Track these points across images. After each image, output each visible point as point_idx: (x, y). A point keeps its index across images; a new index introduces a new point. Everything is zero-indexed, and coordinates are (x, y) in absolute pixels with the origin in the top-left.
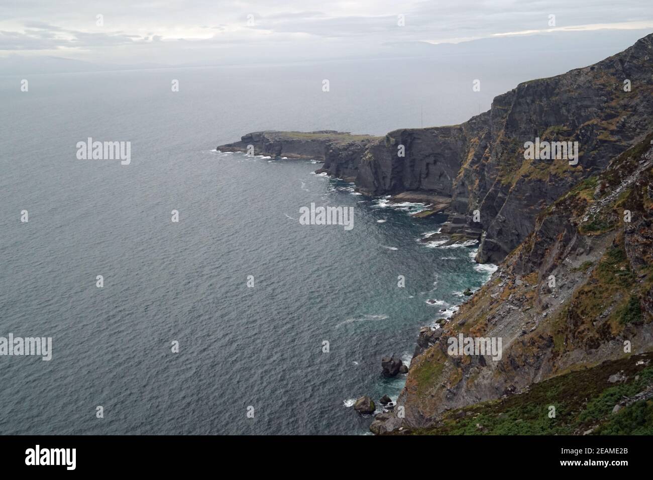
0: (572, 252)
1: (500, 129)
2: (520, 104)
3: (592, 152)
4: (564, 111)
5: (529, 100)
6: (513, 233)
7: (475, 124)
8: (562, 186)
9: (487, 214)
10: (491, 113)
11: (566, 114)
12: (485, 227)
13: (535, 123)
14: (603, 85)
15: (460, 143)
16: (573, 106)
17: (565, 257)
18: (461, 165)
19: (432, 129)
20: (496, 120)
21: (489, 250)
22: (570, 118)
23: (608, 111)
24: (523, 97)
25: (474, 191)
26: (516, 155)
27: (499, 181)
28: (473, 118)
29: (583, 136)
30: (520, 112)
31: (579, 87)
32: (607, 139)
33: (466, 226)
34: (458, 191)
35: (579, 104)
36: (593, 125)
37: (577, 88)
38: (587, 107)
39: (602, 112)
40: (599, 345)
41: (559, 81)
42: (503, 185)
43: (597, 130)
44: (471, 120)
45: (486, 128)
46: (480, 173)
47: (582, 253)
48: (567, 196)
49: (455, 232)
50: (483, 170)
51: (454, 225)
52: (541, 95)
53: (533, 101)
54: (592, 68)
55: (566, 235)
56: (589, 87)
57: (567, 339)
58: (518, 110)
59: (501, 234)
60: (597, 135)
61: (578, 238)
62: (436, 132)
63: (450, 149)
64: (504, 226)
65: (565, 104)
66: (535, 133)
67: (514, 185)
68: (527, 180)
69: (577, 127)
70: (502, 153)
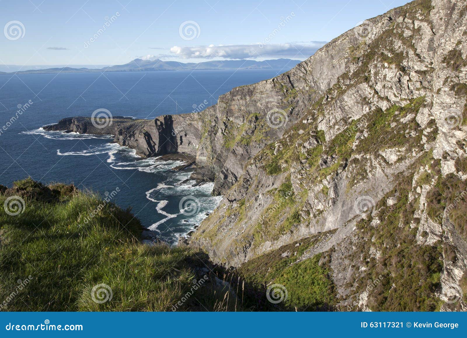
0: (264, 186)
1: (223, 115)
2: (234, 100)
4: (259, 104)
9: (217, 166)
10: (218, 105)
11: (260, 106)
12: (217, 174)
13: (243, 112)
15: (200, 124)
16: (264, 101)
18: (201, 137)
20: (221, 110)
25: (209, 152)
27: (224, 146)
31: (267, 90)
34: (200, 153)
35: (267, 100)
38: (271, 102)
40: (279, 238)
42: (226, 148)
46: (212, 141)
47: (269, 186)
48: (260, 153)
52: (246, 94)
53: (241, 99)
54: (273, 80)
55: (259, 176)
56: (272, 91)
57: (262, 236)
58: (233, 104)
59: (226, 178)
61: (266, 177)
63: (195, 127)
64: (227, 173)
66: (244, 117)
67: (232, 148)
68: (239, 145)
69: (266, 113)
70: (225, 129)
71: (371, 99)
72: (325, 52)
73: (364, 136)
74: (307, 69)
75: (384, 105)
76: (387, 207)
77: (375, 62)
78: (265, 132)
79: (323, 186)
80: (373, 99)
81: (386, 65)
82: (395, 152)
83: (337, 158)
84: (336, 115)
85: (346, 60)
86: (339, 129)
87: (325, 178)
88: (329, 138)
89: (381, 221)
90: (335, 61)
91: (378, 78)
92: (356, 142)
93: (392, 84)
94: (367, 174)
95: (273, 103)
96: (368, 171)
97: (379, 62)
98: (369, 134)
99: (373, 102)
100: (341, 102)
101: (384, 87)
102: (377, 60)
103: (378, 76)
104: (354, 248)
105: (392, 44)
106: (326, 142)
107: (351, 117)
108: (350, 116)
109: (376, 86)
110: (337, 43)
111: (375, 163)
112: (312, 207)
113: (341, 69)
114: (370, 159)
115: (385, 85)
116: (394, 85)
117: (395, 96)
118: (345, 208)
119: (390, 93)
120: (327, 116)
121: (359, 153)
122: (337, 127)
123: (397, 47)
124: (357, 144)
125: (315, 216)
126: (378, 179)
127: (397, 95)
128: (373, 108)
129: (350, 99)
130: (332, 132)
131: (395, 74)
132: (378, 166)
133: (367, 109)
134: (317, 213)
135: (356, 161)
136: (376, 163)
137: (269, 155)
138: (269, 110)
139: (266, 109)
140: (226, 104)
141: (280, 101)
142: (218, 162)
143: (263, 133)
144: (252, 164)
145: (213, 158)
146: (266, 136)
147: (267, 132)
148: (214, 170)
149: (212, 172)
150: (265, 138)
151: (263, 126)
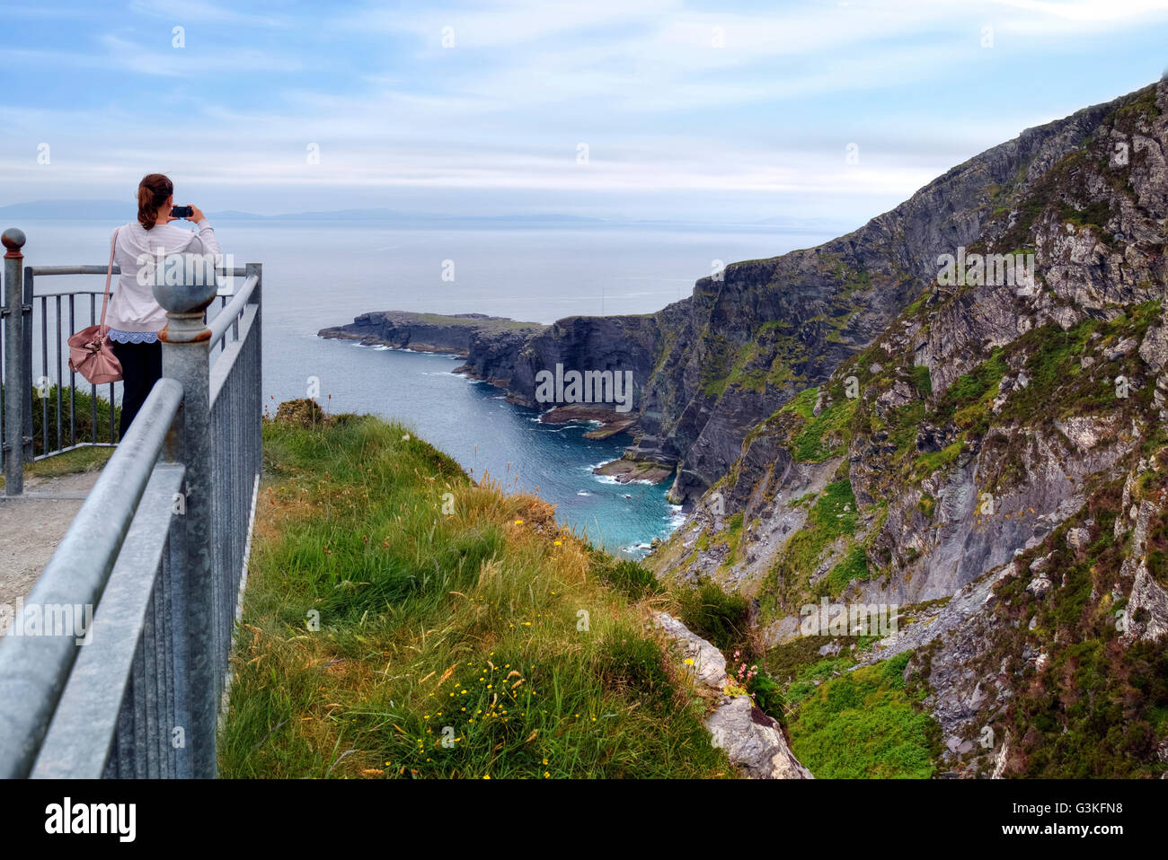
0: (786, 486)
1: (704, 322)
2: (729, 290)
3: (818, 358)
4: (785, 302)
5: (740, 285)
6: (719, 462)
7: (673, 314)
8: (782, 400)
9: (685, 435)
10: (693, 301)
11: (786, 306)
12: (683, 453)
13: (748, 317)
14: (831, 272)
15: (651, 338)
16: (795, 296)
17: (778, 492)
18: (652, 368)
19: (616, 317)
20: (698, 310)
21: (687, 485)
22: (791, 312)
23: (838, 305)
24: (733, 281)
25: (669, 403)
26: (724, 357)
27: (701, 392)
28: (670, 306)
29: (808, 335)
30: (730, 301)
31: (802, 272)
32: (837, 341)
33: (657, 451)
34: (648, 403)
35: (803, 294)
36: (820, 322)
37: (799, 274)
38: (812, 299)
39: (830, 306)
41: (778, 264)
42: (707, 396)
43: (825, 328)
44: (667, 308)
45: (686, 321)
46: (677, 378)
47: (798, 488)
48: (780, 412)
49: (643, 461)
50: (682, 375)
51: (640, 450)
52: (756, 281)
53: (745, 288)
54: (818, 250)
55: (777, 463)
56: (814, 274)
57: (777, 603)
58: (726, 298)
59: (704, 463)
60: (824, 335)
61: (792, 467)
62: (620, 321)
63: (639, 346)
64: (706, 453)
65: (785, 294)
66: (749, 329)
67: (721, 397)
68: (737, 390)
69: (799, 323)
70: (706, 354)
71: (1037, 301)
72: (934, 194)
73: (1020, 385)
74: (895, 229)
75: (1065, 317)
76: (1066, 550)
77: (1045, 221)
78: (794, 365)
79: (921, 495)
80: (1040, 303)
81: (1070, 228)
82: (1090, 424)
83: (957, 432)
84: (956, 334)
85: (981, 214)
86: (961, 366)
87: (929, 476)
88: (940, 385)
89: (1053, 581)
90: (956, 216)
91: (1051, 255)
92: (1000, 399)
93: (1084, 271)
94: (1025, 473)
95: (815, 302)
96: (1027, 467)
97: (1053, 222)
98: (1030, 382)
99: (1041, 309)
100: (967, 305)
101: (1066, 276)
102: (1049, 217)
103: (1052, 251)
104: (988, 643)
105: (1082, 184)
106: (931, 394)
107: (989, 341)
108: (987, 337)
109: (1046, 274)
110: (961, 175)
111: (1044, 447)
112: (897, 541)
113: (971, 232)
114: (1033, 439)
115: (1067, 273)
116: (1088, 273)
117: (1092, 298)
118: (973, 550)
119: (1078, 291)
120: (936, 336)
121: (1008, 423)
122: (958, 361)
123: (1093, 191)
124: (1003, 401)
125: (902, 566)
126: (1050, 485)
127: (1095, 295)
128: (1041, 323)
129: (987, 299)
130: (945, 372)
131: (1089, 249)
132: (1051, 454)
133: (1028, 323)
134: (907, 557)
135: (1000, 440)
136: (1046, 448)
137: (802, 417)
138: (807, 315)
139: (799, 313)
140: (711, 299)
141: (831, 297)
142: (687, 427)
143: (792, 367)
144: (762, 434)
145: (676, 418)
146: (798, 373)
147: (800, 364)
148: (677, 445)
149: (673, 448)
150: (795, 378)
151: (791, 351)
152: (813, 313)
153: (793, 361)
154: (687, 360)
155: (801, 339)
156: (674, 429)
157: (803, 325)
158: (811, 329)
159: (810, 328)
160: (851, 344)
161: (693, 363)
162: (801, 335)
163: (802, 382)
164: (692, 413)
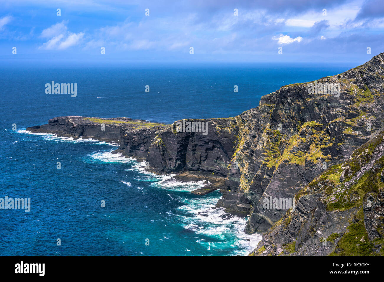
0: (323, 226)
1: (266, 123)
2: (282, 102)
3: (338, 144)
4: (317, 110)
5: (289, 100)
8: (315, 170)
9: (255, 192)
10: (259, 110)
11: (318, 112)
12: (254, 203)
13: (294, 119)
14: (347, 91)
16: (324, 106)
18: (234, 150)
20: (263, 115)
21: (256, 222)
22: (321, 116)
23: (351, 111)
24: (284, 97)
25: (245, 172)
26: (279, 143)
27: (265, 165)
29: (332, 130)
30: (282, 109)
32: (351, 133)
33: (238, 201)
34: (231, 172)
35: (329, 105)
36: (340, 122)
38: (335, 107)
39: (346, 112)
42: (268, 168)
43: (343, 126)
45: (255, 121)
47: (330, 227)
48: (318, 179)
50: (253, 155)
52: (299, 97)
53: (293, 101)
55: (317, 211)
58: (280, 108)
60: (342, 130)
61: (327, 214)
63: (226, 137)
65: (318, 104)
66: (294, 127)
67: (277, 168)
68: (287, 164)
69: (326, 122)
70: (268, 142)
95: (337, 109)
137: (332, 182)
138: (331, 117)
139: (327, 116)
140: (271, 108)
141: (346, 106)
142: (256, 187)
143: (322, 149)
144: (307, 192)
145: (250, 181)
146: (326, 154)
147: (327, 148)
148: (250, 197)
149: (247, 200)
150: (324, 157)
151: (321, 140)
152: (336, 116)
153: (323, 146)
154: (256, 146)
155: (328, 133)
156: (248, 189)
157: (329, 124)
158: (334, 127)
159: (333, 125)
160: (360, 135)
161: (259, 147)
162: (327, 130)
163: (328, 159)
164: (259, 179)
